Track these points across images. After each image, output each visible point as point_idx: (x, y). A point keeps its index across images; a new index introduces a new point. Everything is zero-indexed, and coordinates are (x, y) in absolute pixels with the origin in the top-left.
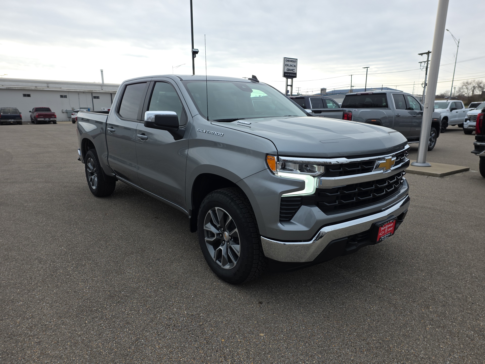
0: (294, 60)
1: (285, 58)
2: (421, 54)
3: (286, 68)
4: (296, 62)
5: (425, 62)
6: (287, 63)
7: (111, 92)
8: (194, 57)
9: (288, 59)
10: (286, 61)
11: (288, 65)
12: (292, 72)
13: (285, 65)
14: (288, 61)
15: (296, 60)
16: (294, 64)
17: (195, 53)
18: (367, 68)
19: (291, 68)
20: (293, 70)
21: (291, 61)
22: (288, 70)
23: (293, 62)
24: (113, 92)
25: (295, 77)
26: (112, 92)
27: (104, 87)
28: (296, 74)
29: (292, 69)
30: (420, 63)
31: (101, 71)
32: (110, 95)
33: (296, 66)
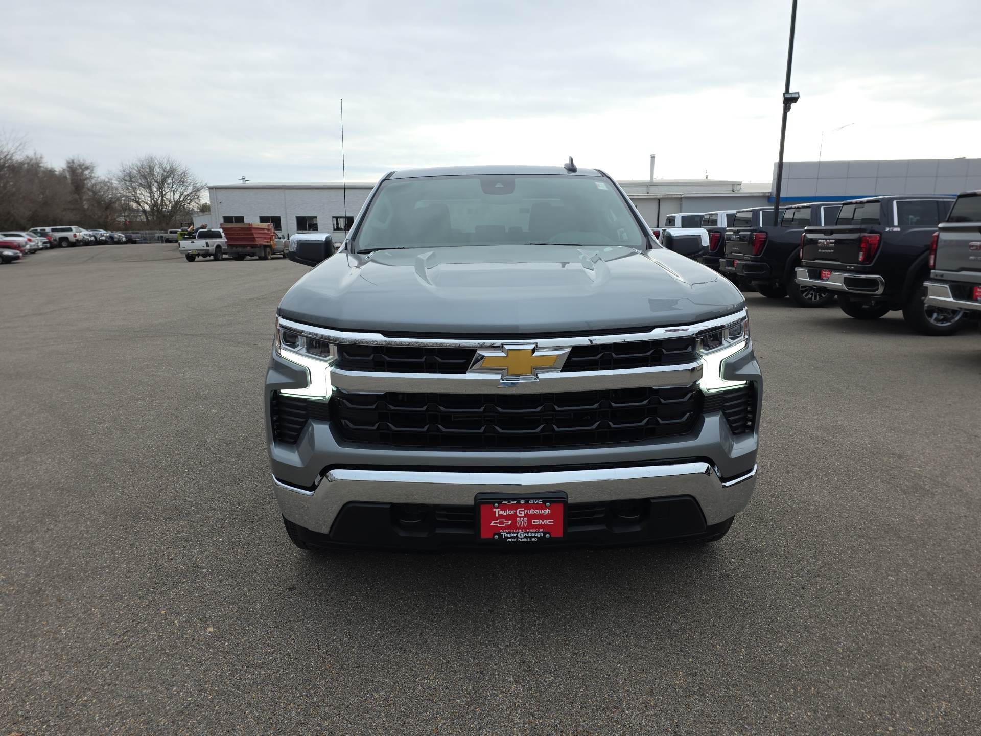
7: (658, 197)
8: (787, 109)
17: (789, 100)
24: (664, 197)
26: (661, 197)
27: (652, 188)
31: (651, 157)
32: (658, 201)
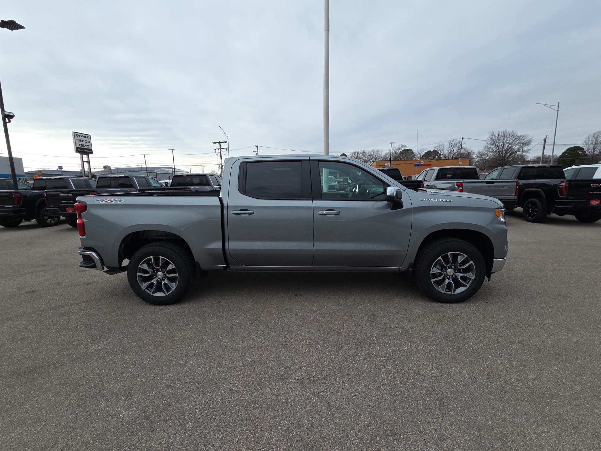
0: (87, 136)
1: (74, 132)
2: (215, 143)
3: (78, 143)
4: (90, 138)
5: (218, 149)
6: (79, 138)
9: (79, 134)
10: (77, 135)
11: (80, 140)
12: (87, 148)
13: (76, 140)
14: (79, 136)
15: (89, 136)
16: (88, 140)
18: (173, 150)
19: (84, 144)
20: (88, 146)
21: (83, 136)
22: (80, 145)
23: (86, 137)
25: (92, 153)
28: (91, 150)
29: (86, 145)
30: (215, 150)
33: (89, 142)
